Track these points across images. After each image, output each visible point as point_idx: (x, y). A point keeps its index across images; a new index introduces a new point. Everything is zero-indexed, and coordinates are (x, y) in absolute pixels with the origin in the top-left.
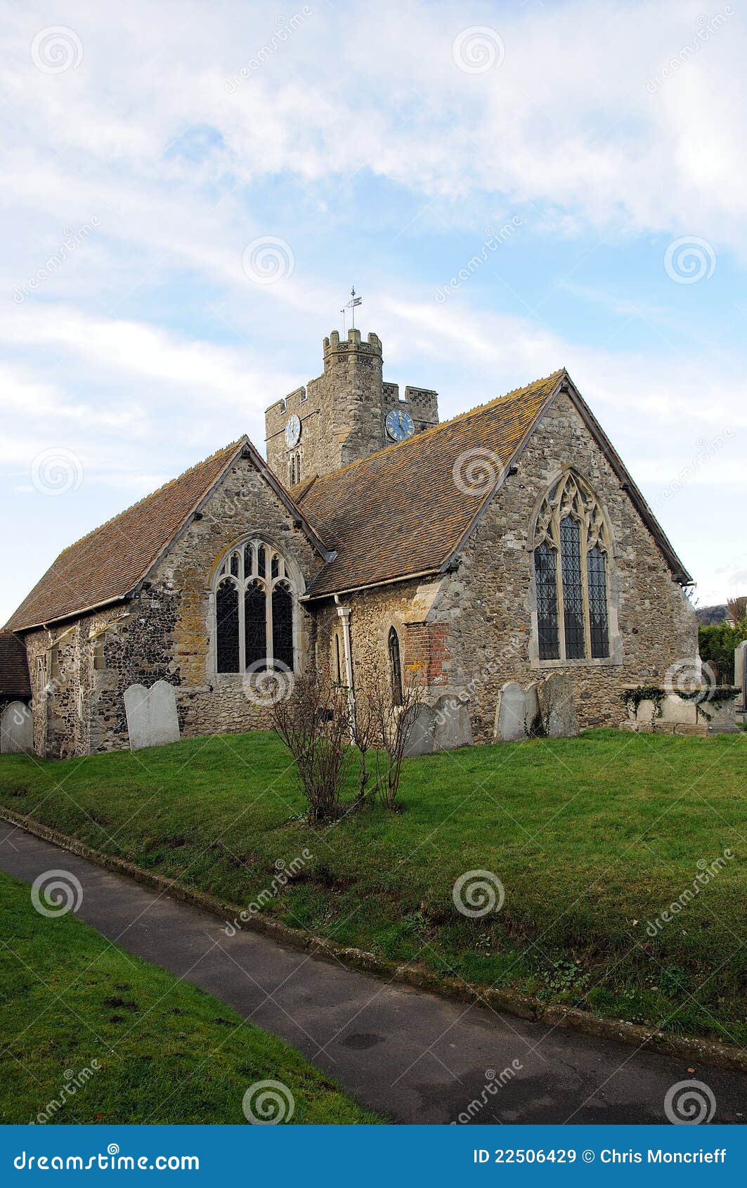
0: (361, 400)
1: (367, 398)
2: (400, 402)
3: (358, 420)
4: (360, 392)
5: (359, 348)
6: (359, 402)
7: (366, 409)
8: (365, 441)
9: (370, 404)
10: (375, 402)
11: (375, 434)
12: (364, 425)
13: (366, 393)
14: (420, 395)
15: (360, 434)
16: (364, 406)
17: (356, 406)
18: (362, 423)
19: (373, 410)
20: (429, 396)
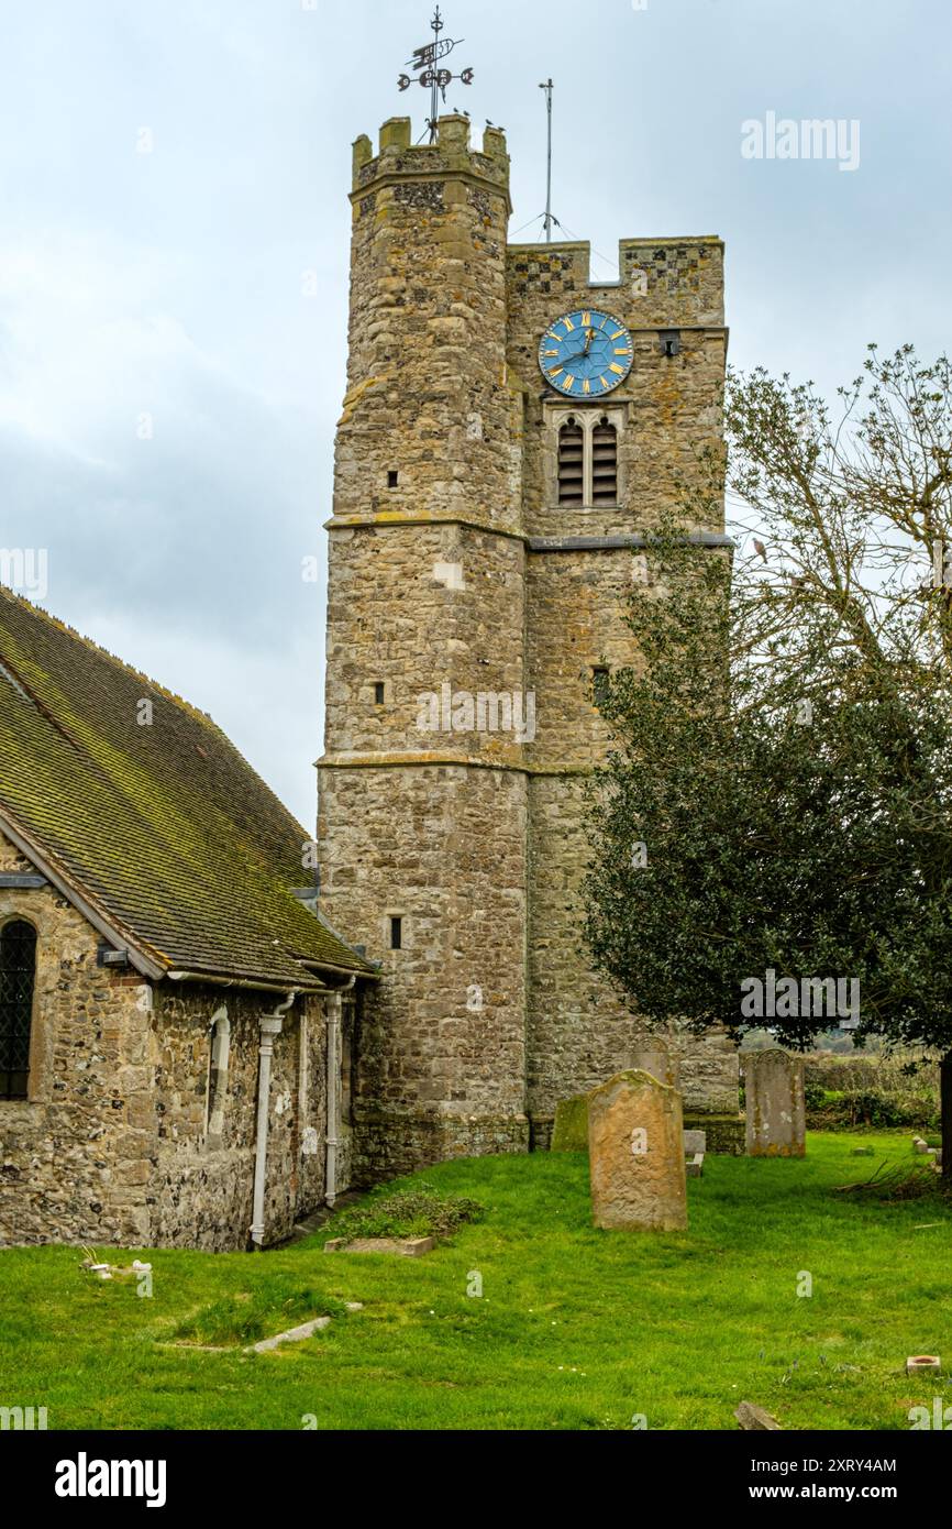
0: (400, 302)
1: (420, 295)
2: (594, 289)
3: (387, 358)
4: (396, 283)
5: (400, 164)
6: (394, 310)
7: (417, 326)
8: (406, 414)
9: (429, 307)
10: (442, 299)
11: (440, 386)
12: (405, 369)
13: (418, 282)
14: (660, 255)
15: (393, 396)
16: (409, 317)
17: (385, 324)
18: (401, 364)
19: (434, 323)
20: (693, 254)
